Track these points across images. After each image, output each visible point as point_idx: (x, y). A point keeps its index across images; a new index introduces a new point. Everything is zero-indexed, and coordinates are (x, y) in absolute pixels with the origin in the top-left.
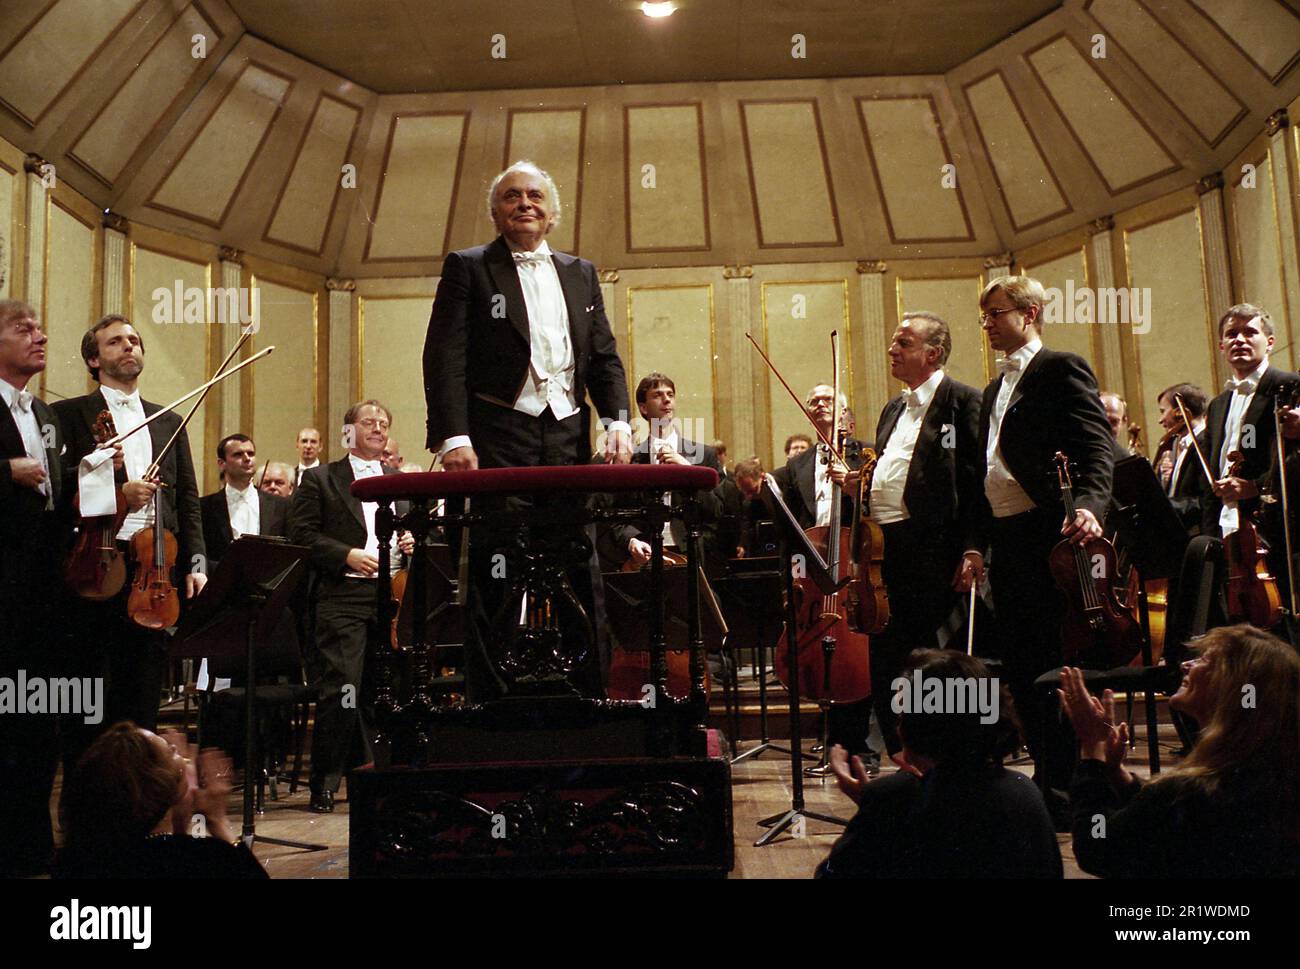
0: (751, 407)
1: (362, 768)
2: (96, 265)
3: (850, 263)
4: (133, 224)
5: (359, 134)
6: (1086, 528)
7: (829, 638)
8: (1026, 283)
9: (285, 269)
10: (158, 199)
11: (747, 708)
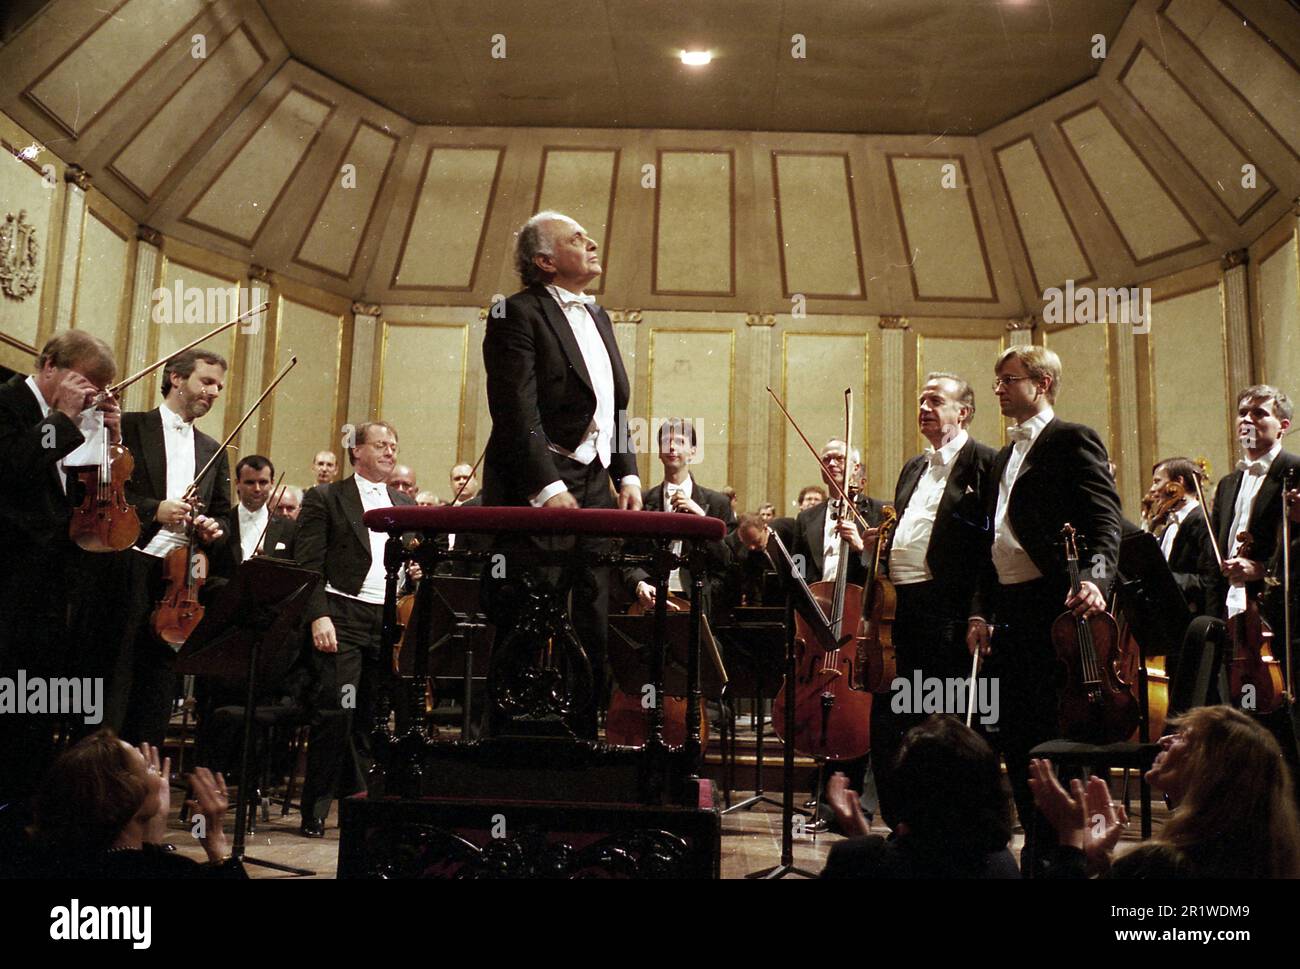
0: (766, 455)
1: (354, 797)
2: (128, 277)
3: (873, 318)
4: (167, 240)
5: (395, 163)
6: (1090, 601)
7: (827, 693)
8: (1042, 353)
9: (312, 291)
10: (194, 215)
11: (744, 758)
